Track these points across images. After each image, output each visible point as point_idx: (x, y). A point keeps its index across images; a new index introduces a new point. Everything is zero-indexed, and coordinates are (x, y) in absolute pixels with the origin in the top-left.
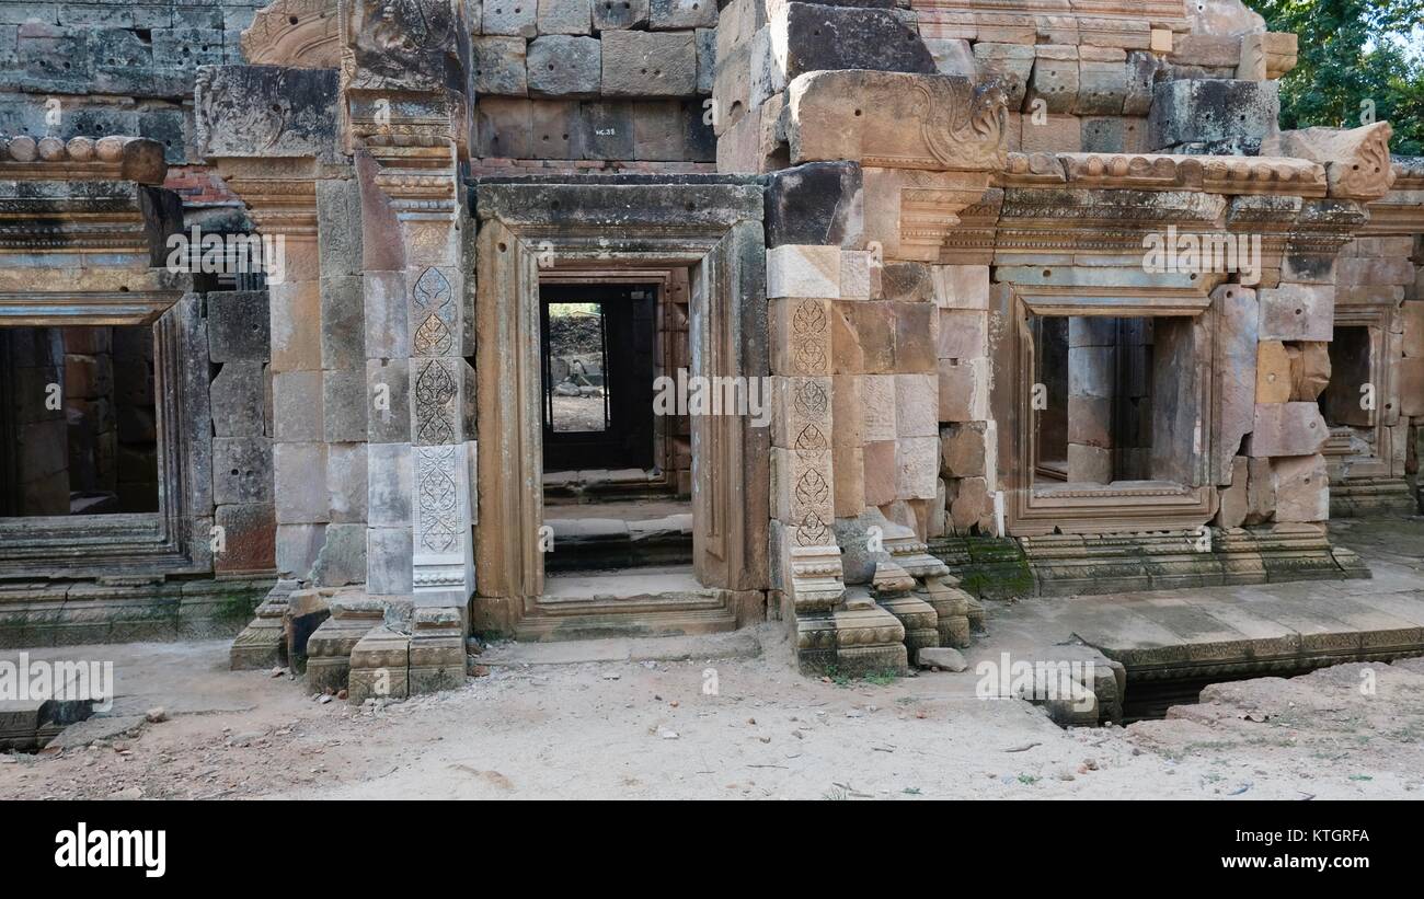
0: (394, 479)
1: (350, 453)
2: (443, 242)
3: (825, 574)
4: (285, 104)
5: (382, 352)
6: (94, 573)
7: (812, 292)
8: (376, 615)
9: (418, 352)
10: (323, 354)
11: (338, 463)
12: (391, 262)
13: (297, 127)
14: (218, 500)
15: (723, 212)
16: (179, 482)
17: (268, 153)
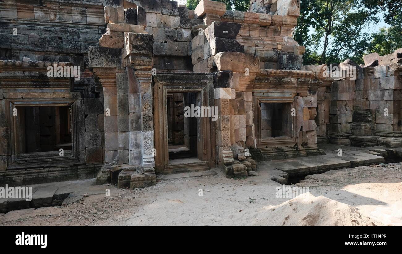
0: (136, 139)
1: (124, 134)
2: (149, 87)
3: (230, 157)
4: (110, 56)
5: (133, 111)
6: (55, 165)
7: (225, 98)
8: (134, 170)
9: (143, 111)
10: (118, 112)
11: (121, 136)
12: (135, 91)
13: (112, 61)
14: (87, 146)
15: (205, 81)
16: (77, 142)
17: (106, 67)
